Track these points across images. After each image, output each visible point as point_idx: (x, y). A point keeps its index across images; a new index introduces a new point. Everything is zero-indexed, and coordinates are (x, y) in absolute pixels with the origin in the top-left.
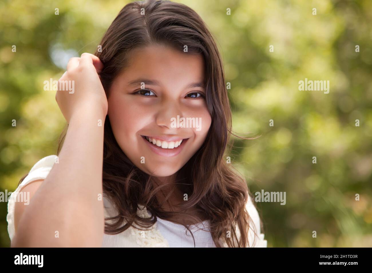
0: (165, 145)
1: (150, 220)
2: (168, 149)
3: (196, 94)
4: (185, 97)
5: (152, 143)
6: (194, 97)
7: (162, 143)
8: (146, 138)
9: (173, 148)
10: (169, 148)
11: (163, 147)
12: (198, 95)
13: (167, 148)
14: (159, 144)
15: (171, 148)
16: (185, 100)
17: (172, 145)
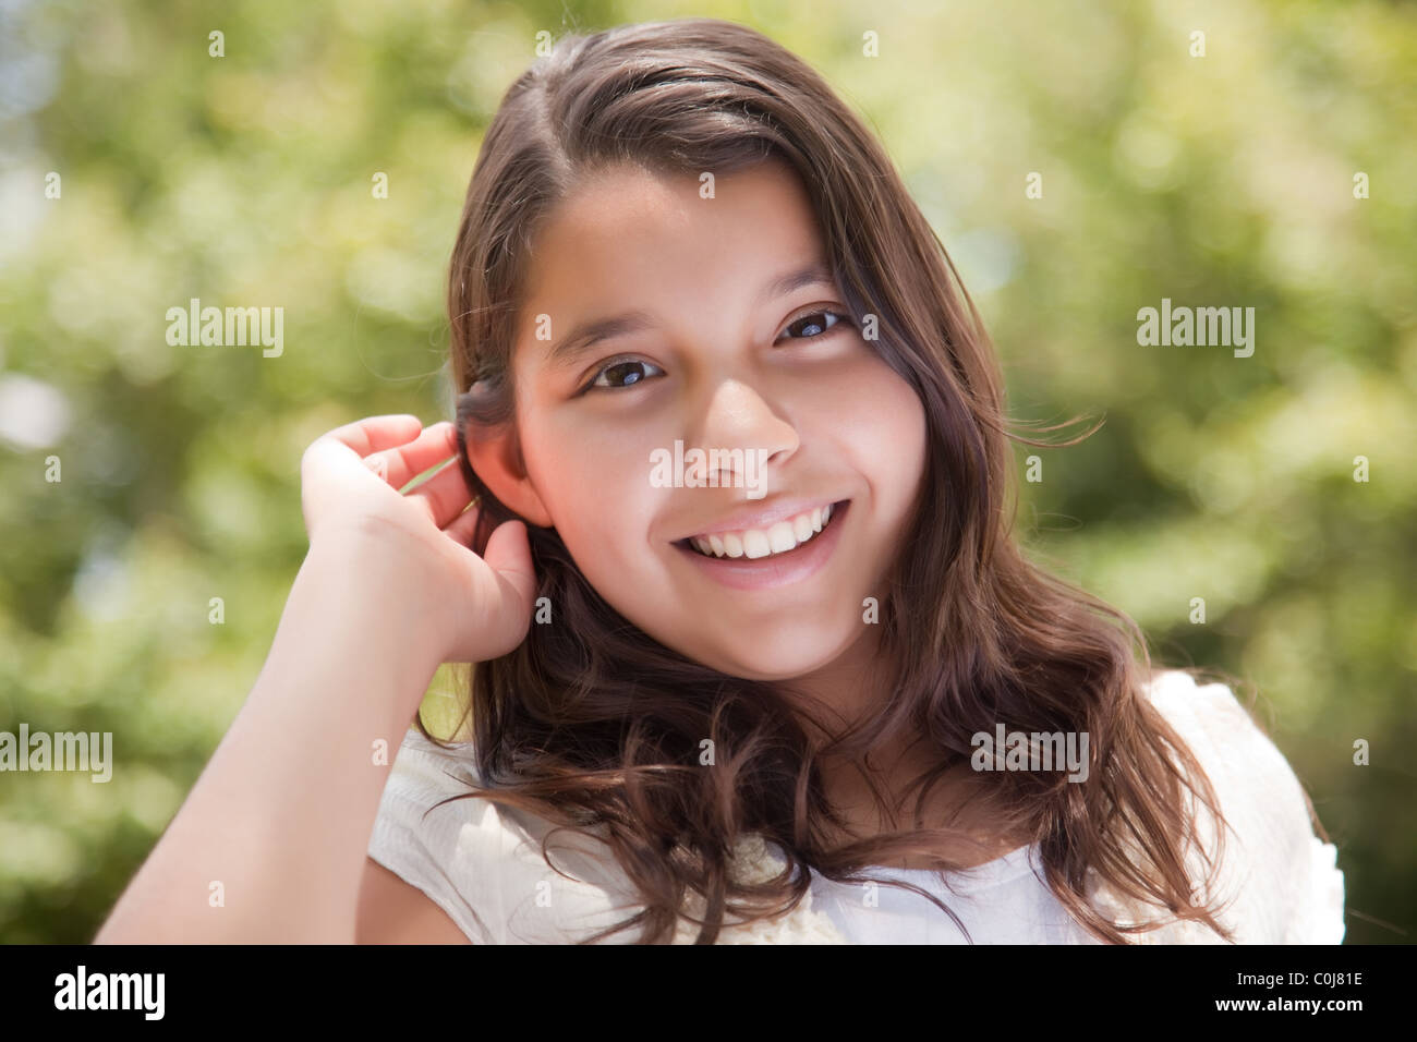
0: (756, 545)
1: (786, 883)
2: (772, 558)
3: (819, 320)
4: (778, 343)
5: (713, 555)
6: (813, 331)
7: (742, 540)
8: (689, 546)
9: (791, 545)
10: (777, 551)
11: (752, 554)
12: (830, 320)
13: (768, 553)
14: (733, 547)
15: (785, 549)
16: (781, 352)
17: (784, 537)
